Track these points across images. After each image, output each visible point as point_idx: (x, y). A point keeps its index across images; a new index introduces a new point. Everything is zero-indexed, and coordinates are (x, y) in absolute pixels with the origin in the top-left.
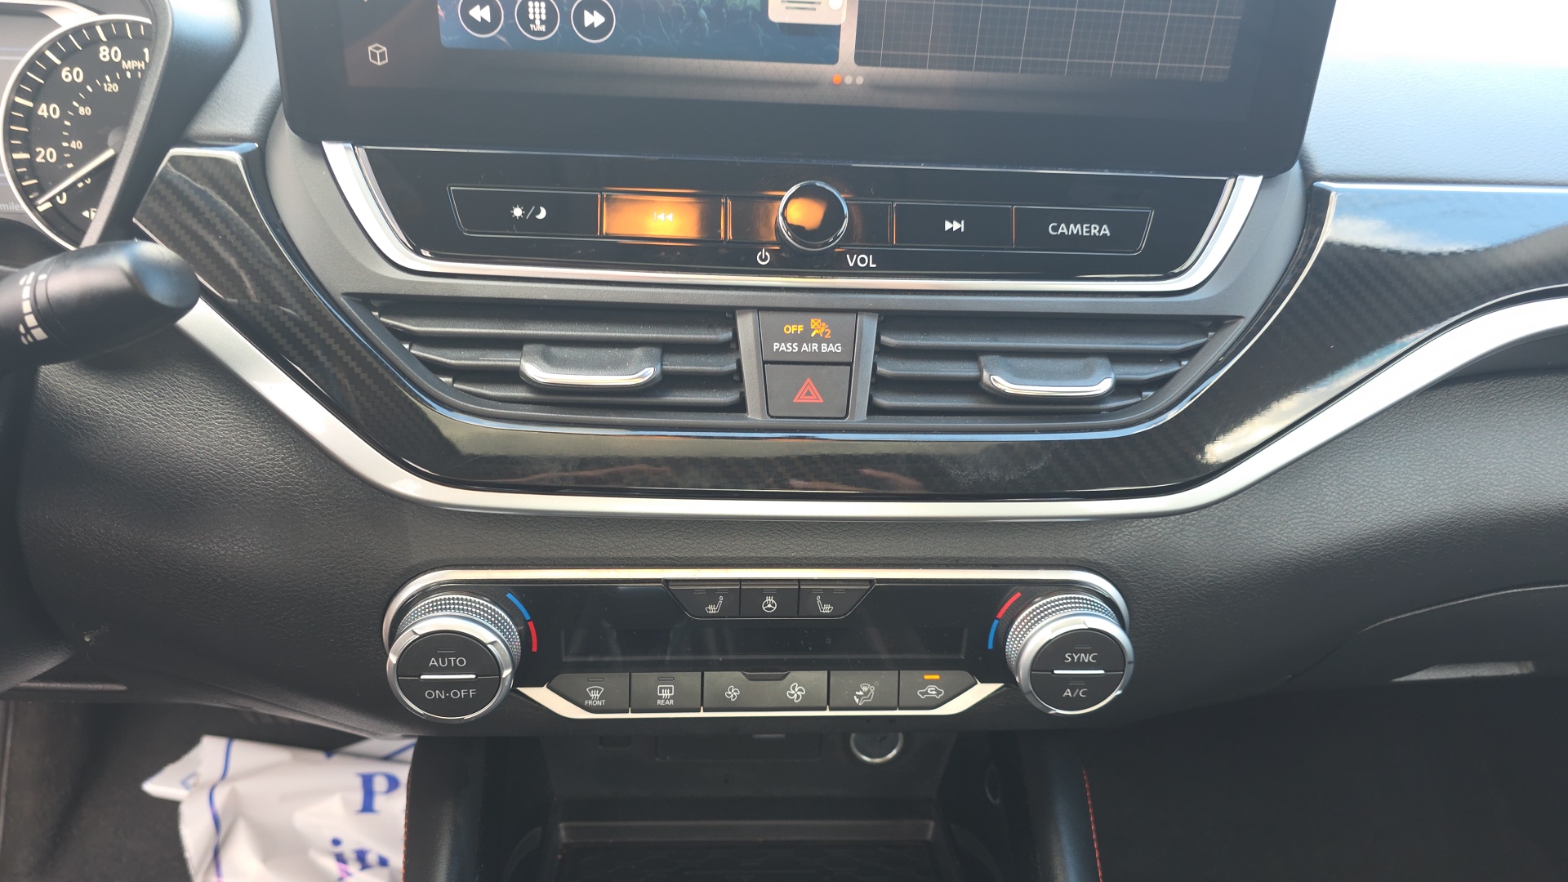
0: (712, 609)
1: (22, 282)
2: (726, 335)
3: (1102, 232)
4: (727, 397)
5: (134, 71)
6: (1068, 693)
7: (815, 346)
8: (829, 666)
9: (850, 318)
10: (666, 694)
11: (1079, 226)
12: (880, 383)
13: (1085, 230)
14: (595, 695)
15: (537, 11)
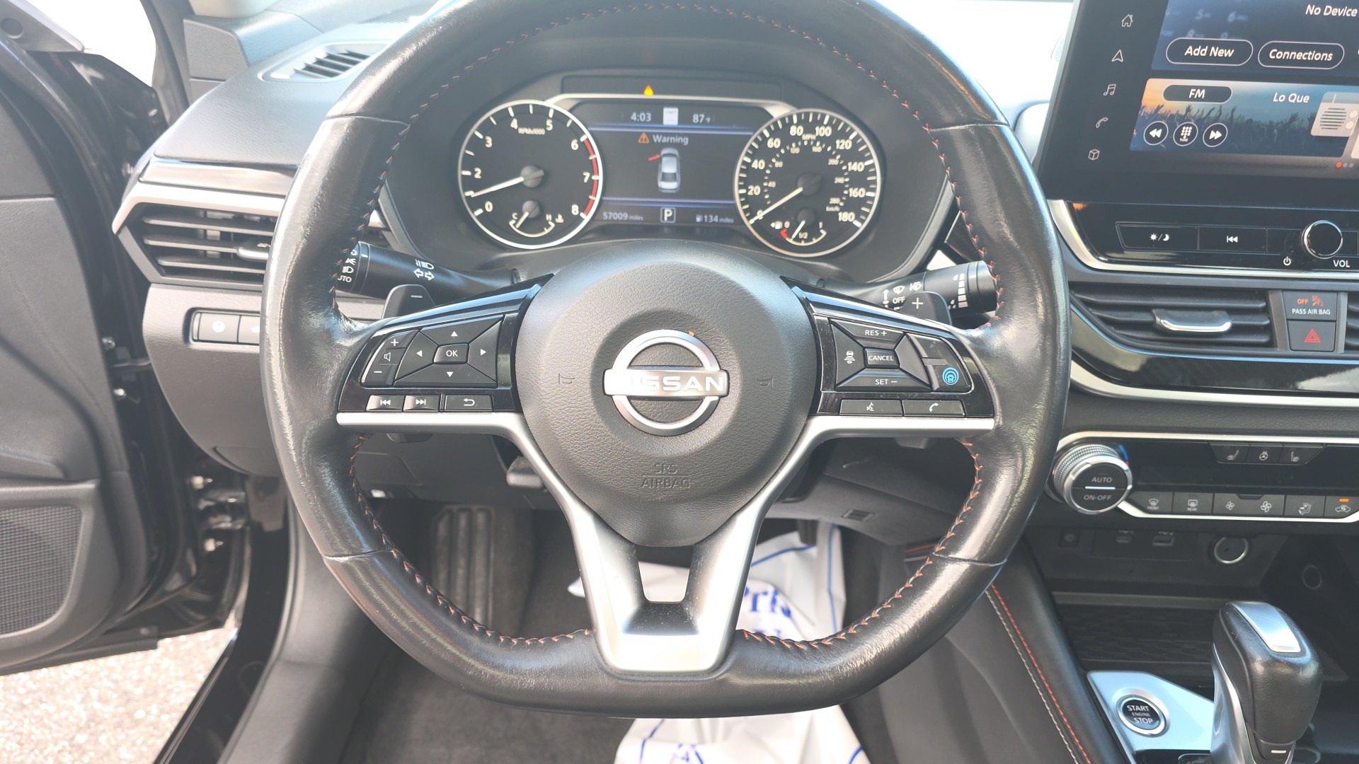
0: (1231, 457)
2: (1262, 305)
4: (1264, 339)
5: (809, 141)
7: (1315, 311)
8: (1286, 492)
9: (1332, 295)
10: (1193, 505)
12: (1353, 332)
14: (1154, 504)
15: (1186, 132)
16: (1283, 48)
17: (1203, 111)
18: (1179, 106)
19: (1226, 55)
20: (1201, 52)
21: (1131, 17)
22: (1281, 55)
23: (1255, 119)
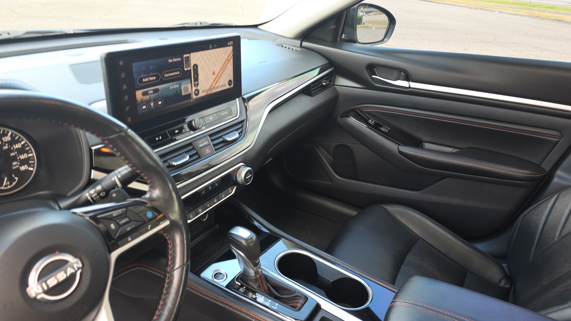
0: (203, 193)
2: (192, 147)
3: (227, 113)
4: (197, 157)
6: (248, 180)
7: (205, 143)
8: (218, 194)
9: (206, 137)
10: (200, 211)
12: (214, 145)
14: (191, 216)
15: (152, 104)
16: (167, 73)
17: (154, 97)
18: (147, 97)
19: (154, 79)
20: (147, 80)
21: (123, 74)
22: (167, 75)
23: (168, 95)
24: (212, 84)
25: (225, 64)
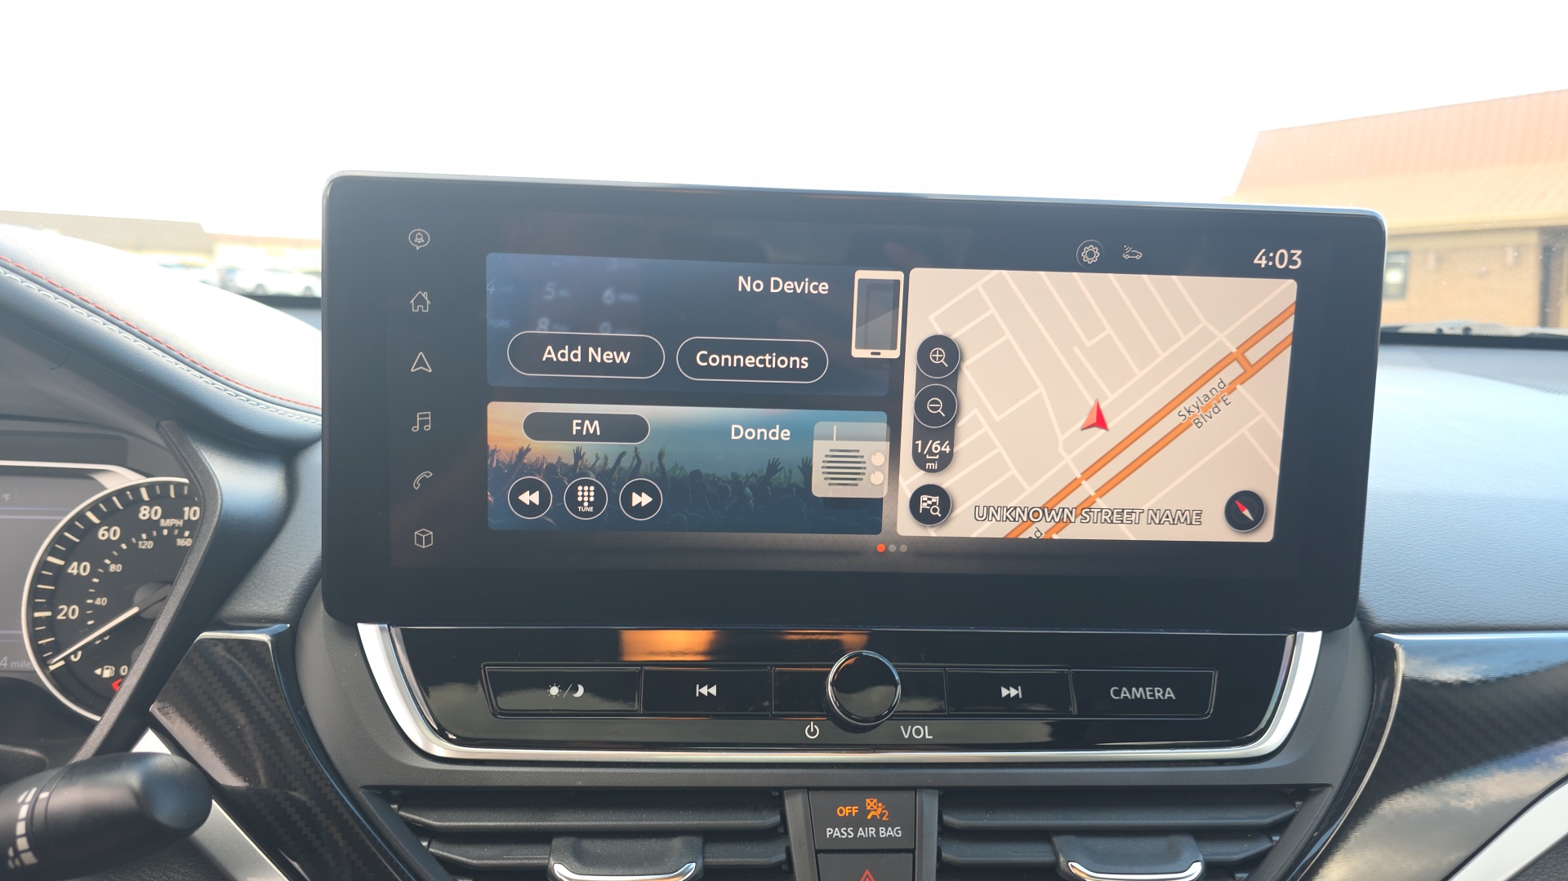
1: (20, 799)
2: (771, 819)
3: (1167, 695)
5: (171, 529)
7: (872, 831)
9: (909, 795)
11: (1141, 689)
12: (946, 872)
13: (1148, 693)
15: (586, 494)
16: (721, 348)
17: (606, 458)
18: (558, 450)
19: (618, 361)
20: (566, 355)
21: (425, 295)
22: (715, 360)
23: (704, 471)
24: (1074, 485)
25: (1214, 383)
